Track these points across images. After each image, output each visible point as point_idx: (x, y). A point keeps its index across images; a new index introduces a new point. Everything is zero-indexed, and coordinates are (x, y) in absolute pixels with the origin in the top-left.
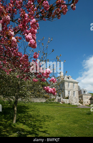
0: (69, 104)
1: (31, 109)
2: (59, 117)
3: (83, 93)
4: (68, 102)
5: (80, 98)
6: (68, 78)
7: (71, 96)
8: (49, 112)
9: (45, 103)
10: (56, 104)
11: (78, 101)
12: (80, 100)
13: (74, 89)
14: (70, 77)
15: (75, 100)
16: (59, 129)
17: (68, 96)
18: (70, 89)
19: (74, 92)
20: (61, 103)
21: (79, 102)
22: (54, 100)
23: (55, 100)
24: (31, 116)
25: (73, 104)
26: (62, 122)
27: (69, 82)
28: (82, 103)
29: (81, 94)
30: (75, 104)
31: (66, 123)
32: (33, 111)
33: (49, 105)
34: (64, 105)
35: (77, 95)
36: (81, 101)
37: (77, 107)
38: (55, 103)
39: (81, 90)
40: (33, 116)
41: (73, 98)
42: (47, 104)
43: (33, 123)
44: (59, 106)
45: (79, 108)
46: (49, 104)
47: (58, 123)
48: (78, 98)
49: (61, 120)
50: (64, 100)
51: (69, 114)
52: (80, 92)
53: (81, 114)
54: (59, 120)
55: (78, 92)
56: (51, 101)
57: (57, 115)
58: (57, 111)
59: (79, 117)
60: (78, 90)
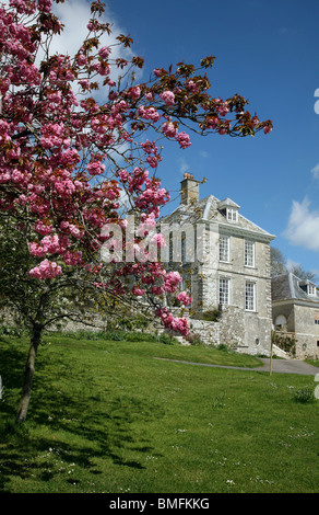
0: (222, 347)
1: (55, 369)
2: (181, 406)
3: (294, 293)
4: (217, 340)
5: (281, 320)
6: (223, 212)
7: (233, 308)
8: (136, 384)
9: (100, 335)
10: (157, 346)
12: (277, 327)
13: (250, 271)
14: (231, 207)
15: (253, 327)
16: (185, 445)
17: (220, 306)
18: (231, 268)
19: (249, 284)
20: (181, 339)
22: (145, 325)
23: (151, 325)
24: (68, 401)
25: (243, 351)
26: (195, 427)
27: (226, 233)
28: (288, 345)
29: (285, 296)
30: (253, 350)
31: (208, 429)
32: (64, 375)
33: (124, 351)
34: (196, 352)
35: (262, 301)
36: (287, 334)
37: (262, 365)
38: (152, 339)
39: (287, 277)
40: (75, 399)
41: (241, 316)
42: (114, 343)
44: (172, 358)
45: (267, 374)
46: (124, 344)
47: (179, 427)
48: (269, 319)
49: (192, 420)
50: (197, 324)
51: (221, 395)
52: (278, 287)
53: (270, 397)
54: (183, 419)
55: (269, 284)
56: (130, 328)
57: (172, 397)
58: (168, 379)
59: (262, 412)
60: (268, 275)
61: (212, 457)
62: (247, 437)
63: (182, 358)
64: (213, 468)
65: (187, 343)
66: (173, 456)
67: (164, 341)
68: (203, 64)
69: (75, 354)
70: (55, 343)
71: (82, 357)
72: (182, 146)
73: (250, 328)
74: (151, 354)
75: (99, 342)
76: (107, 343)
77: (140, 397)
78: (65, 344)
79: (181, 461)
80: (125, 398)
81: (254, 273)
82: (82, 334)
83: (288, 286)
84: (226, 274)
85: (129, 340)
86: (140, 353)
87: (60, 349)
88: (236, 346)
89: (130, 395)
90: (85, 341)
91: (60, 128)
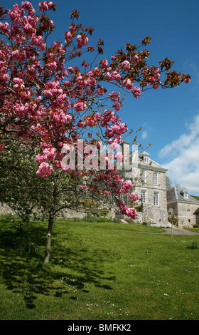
0: (145, 224)
1: (62, 236)
2: (129, 253)
3: (177, 197)
4: (141, 220)
5: (171, 210)
6: (142, 158)
7: (148, 205)
9: (84, 220)
10: (112, 224)
11: (166, 216)
12: (170, 213)
13: (156, 187)
14: (146, 155)
15: (158, 214)
16: (135, 274)
17: (140, 204)
18: (146, 186)
19: (156, 193)
20: (123, 220)
21: (169, 220)
22: (105, 214)
23: (108, 214)
24: (69, 252)
25: (154, 225)
26: (139, 263)
27: (144, 168)
28: (174, 222)
29: (173, 198)
30: (158, 225)
31: (146, 265)
32: (67, 239)
33: (96, 227)
34: (132, 226)
35: (162, 201)
37: (165, 231)
38: (109, 221)
39: (173, 190)
40: (73, 251)
41: (152, 209)
42: (91, 223)
43: (80, 265)
44: (120, 229)
45: (170, 235)
46: (96, 224)
47: (130, 264)
48: (166, 210)
49: (136, 260)
52: (170, 194)
53: (174, 247)
54: (132, 259)
55: (165, 193)
56: (98, 216)
57: (124, 248)
58: (121, 240)
59: (171, 255)
60: (165, 189)
61: (152, 280)
62: (167, 268)
63: (125, 229)
64: (154, 287)
65: (126, 222)
66: (130, 280)
67: (115, 221)
68: (143, 42)
69: (72, 229)
70: (62, 224)
71: (76, 230)
72: (136, 96)
73: (157, 214)
74: (110, 228)
75: (83, 223)
76: (88, 223)
77: (107, 249)
78: (67, 224)
79: (135, 283)
80: (99, 250)
81: (158, 187)
82: (75, 219)
83: (174, 194)
84: (144, 189)
85: (98, 221)
86: (104, 227)
87: (65, 226)
88: (150, 223)
89: (102, 248)
90: (77, 223)
91: (56, 85)
